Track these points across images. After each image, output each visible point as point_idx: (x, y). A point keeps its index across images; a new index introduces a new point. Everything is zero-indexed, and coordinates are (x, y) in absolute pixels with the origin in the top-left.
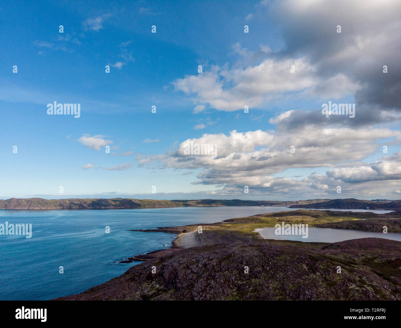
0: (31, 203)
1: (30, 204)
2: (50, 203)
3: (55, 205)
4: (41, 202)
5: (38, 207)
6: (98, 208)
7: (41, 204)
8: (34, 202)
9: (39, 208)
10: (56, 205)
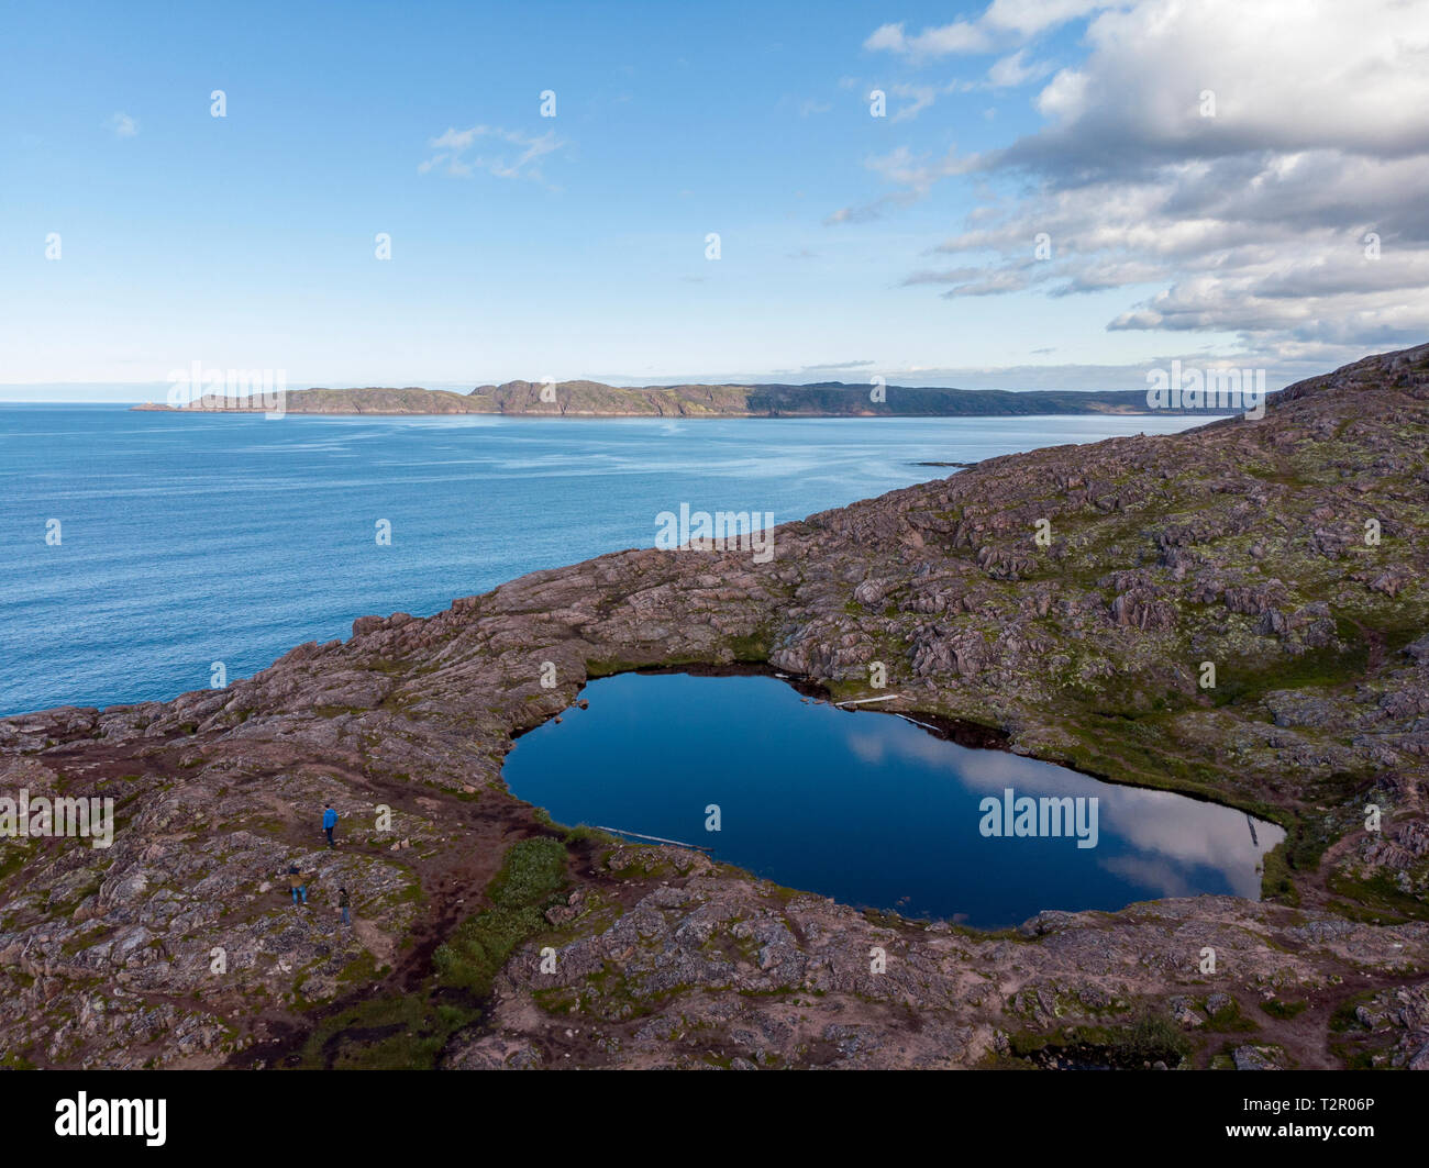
0: (569, 398)
1: (566, 399)
2: (620, 396)
3: (636, 404)
4: (597, 395)
5: (589, 409)
6: (767, 413)
7: (594, 400)
8: (575, 392)
9: (591, 413)
10: (638, 402)
